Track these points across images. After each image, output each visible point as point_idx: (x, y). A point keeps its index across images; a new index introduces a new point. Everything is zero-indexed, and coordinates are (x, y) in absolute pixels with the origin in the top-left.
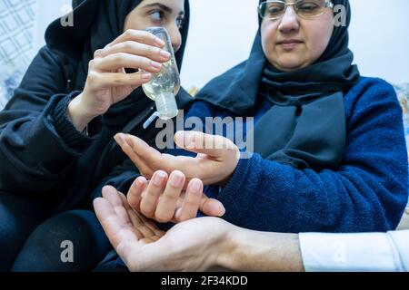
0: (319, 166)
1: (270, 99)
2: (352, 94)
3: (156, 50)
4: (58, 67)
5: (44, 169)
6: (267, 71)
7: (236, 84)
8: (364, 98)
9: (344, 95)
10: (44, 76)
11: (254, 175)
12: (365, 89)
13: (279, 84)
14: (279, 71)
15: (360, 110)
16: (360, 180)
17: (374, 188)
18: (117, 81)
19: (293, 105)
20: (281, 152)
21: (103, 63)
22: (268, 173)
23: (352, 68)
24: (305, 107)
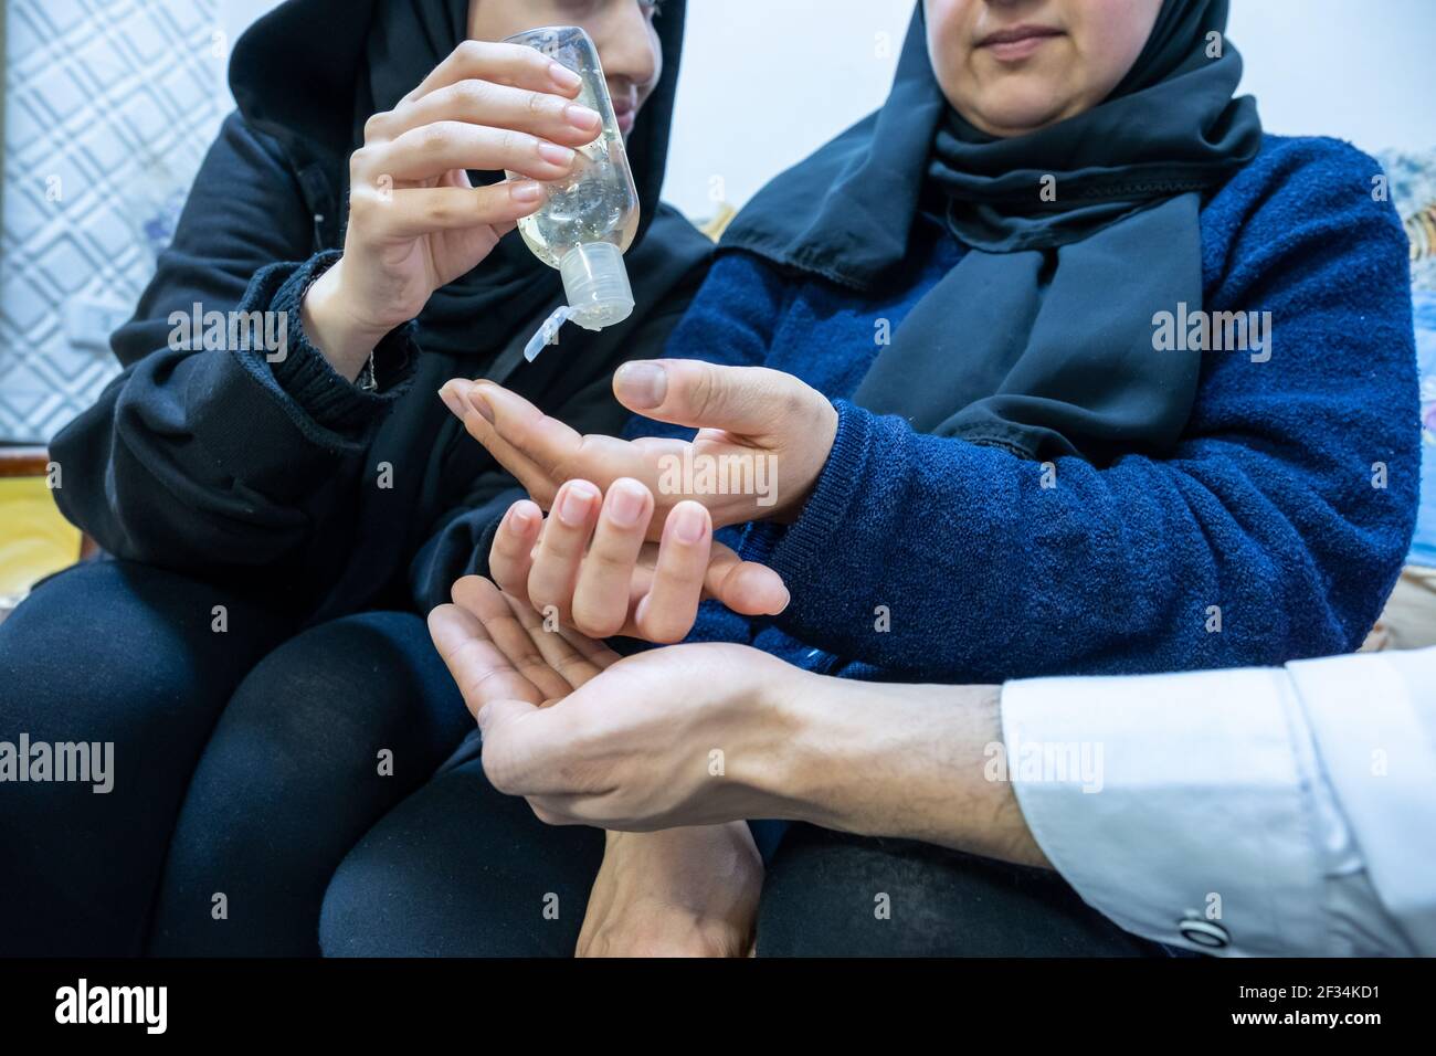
0: (1105, 448)
1: (955, 231)
2: (1230, 200)
3: (554, 103)
4: (283, 175)
5: (253, 495)
6: (946, 141)
7: (846, 188)
8: (1271, 209)
9: (1203, 206)
10: (245, 207)
11: (883, 485)
12: (1279, 177)
13: (984, 180)
14: (985, 138)
15: (1256, 251)
16: (1242, 486)
17: (1291, 511)
18: (439, 215)
19: (1029, 248)
20: (981, 408)
21: (391, 158)
22: (929, 477)
23: (1236, 109)
24: (1069, 253)
